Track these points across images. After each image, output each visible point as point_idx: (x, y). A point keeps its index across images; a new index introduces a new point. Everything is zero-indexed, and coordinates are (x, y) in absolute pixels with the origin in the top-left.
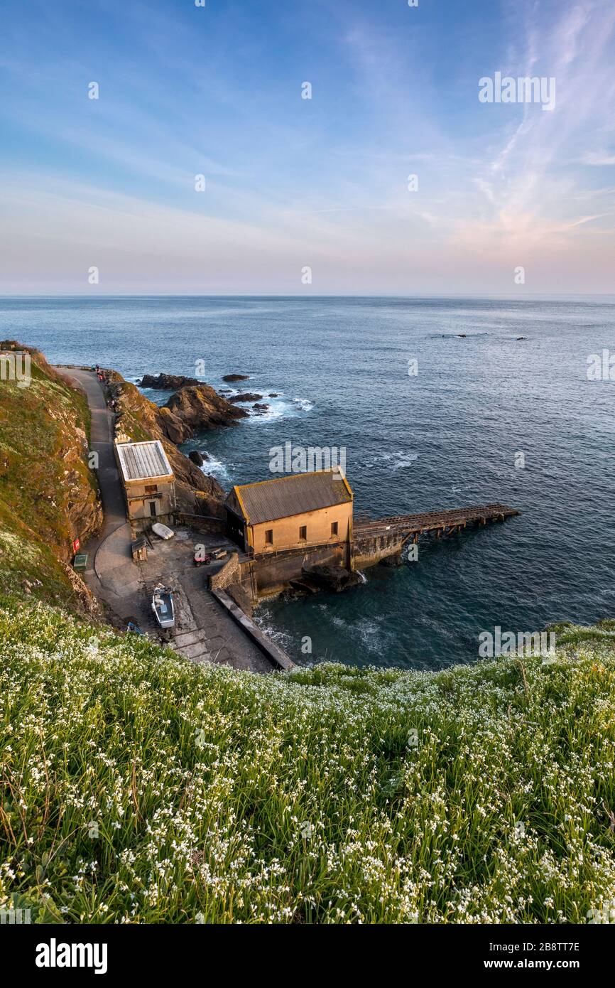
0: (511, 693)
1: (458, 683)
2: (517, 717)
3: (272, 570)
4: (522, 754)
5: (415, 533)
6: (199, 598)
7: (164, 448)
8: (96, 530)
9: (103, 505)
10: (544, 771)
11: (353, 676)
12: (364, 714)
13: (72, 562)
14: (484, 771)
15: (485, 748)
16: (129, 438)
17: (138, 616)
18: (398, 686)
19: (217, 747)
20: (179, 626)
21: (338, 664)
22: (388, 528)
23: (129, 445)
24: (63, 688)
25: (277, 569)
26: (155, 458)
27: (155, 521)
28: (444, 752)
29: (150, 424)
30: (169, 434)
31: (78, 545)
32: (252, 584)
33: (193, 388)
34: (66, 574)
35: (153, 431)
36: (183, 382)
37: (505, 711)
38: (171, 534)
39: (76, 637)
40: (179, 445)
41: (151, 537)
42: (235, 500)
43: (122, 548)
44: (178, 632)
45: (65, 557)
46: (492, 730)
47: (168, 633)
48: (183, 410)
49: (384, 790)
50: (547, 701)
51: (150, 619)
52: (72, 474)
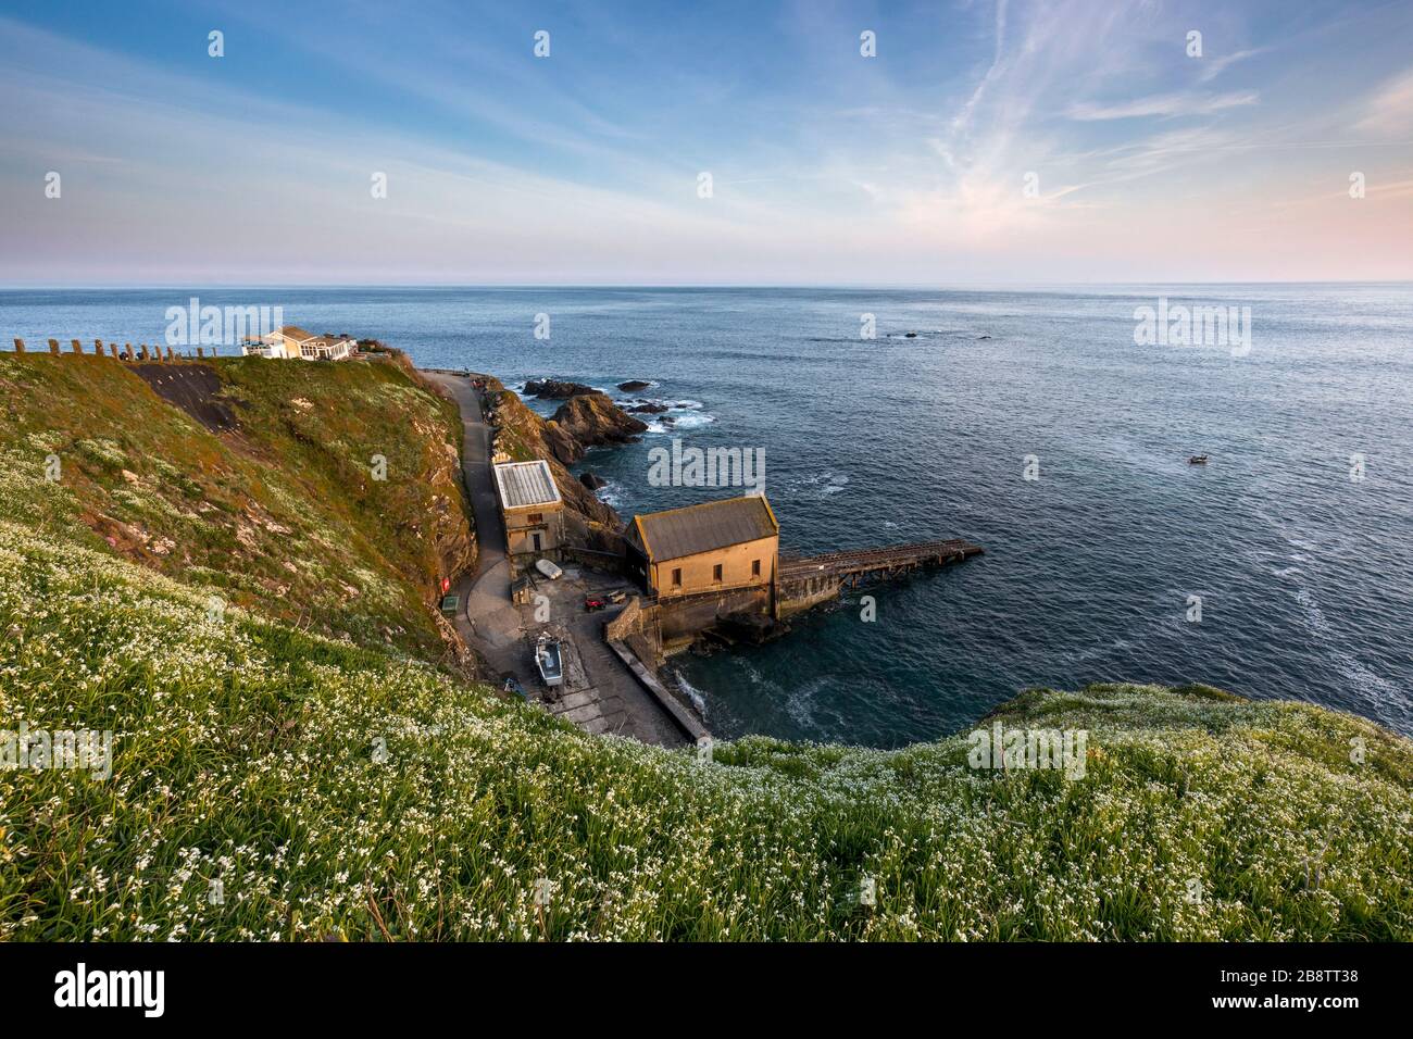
0: (989, 783)
1: (920, 767)
2: (998, 814)
3: (680, 617)
4: (1007, 862)
5: (854, 574)
6: (592, 649)
7: (551, 469)
8: (469, 567)
9: (477, 537)
10: (1035, 885)
11: (786, 753)
12: (808, 807)
13: (440, 605)
14: (961, 885)
15: (961, 855)
16: (509, 457)
17: (519, 672)
18: (844, 769)
19: (634, 850)
20: (568, 683)
21: (767, 738)
22: (822, 567)
23: (509, 465)
24: (447, 772)
25: (686, 616)
26: (540, 481)
27: (540, 557)
28: (911, 859)
29: (534, 440)
30: (557, 452)
31: (447, 584)
32: (656, 634)
33: (586, 397)
34: (434, 619)
35: (537, 449)
36: (573, 390)
37: (983, 806)
38: (559, 572)
39: (455, 705)
40: (568, 466)
41: (535, 576)
42: (636, 533)
43: (501, 589)
44: (566, 690)
45: (432, 599)
46: (969, 831)
47: (554, 692)
48: (573, 423)
49: (839, 907)
50: (1034, 795)
51: (533, 673)
52: (441, 499)
